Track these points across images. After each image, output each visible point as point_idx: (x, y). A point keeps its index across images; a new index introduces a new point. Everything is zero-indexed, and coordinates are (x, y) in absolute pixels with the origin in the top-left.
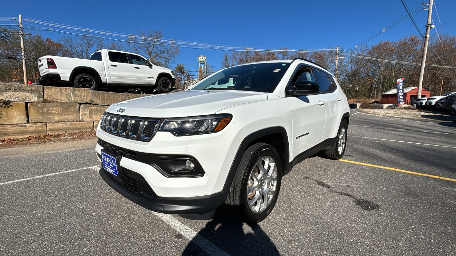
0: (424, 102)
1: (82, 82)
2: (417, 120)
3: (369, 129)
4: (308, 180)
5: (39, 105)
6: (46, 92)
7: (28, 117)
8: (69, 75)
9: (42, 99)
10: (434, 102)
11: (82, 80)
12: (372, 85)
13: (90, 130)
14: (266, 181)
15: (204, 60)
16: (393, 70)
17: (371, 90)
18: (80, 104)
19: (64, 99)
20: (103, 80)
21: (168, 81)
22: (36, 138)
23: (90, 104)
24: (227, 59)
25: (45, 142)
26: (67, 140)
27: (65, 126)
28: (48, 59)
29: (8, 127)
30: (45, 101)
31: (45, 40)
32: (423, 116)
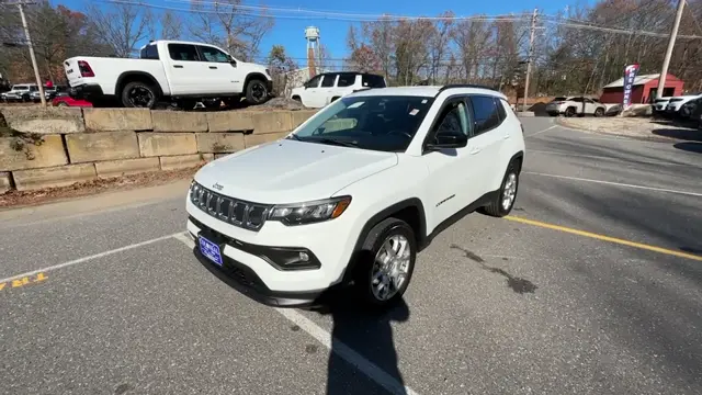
0: (664, 105)
1: (134, 96)
2: (644, 139)
3: (565, 159)
4: (455, 250)
5: (81, 138)
6: (87, 116)
7: (67, 155)
8: (114, 86)
9: (82, 129)
10: (678, 105)
11: (134, 92)
12: (588, 72)
13: (157, 170)
14: (396, 263)
15: (315, 34)
16: (627, 45)
17: (586, 80)
18: (137, 131)
19: (114, 126)
20: (165, 90)
21: (262, 85)
22: (85, 185)
23: (152, 131)
24: (352, 35)
25: (98, 192)
26: (126, 188)
27: (121, 165)
28: (79, 62)
29: (44, 171)
30: (88, 131)
31: (56, 8)
32: (655, 132)
